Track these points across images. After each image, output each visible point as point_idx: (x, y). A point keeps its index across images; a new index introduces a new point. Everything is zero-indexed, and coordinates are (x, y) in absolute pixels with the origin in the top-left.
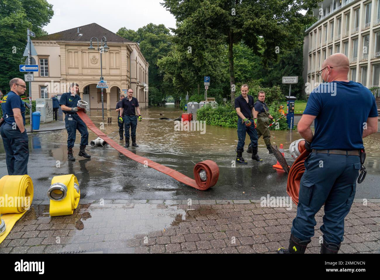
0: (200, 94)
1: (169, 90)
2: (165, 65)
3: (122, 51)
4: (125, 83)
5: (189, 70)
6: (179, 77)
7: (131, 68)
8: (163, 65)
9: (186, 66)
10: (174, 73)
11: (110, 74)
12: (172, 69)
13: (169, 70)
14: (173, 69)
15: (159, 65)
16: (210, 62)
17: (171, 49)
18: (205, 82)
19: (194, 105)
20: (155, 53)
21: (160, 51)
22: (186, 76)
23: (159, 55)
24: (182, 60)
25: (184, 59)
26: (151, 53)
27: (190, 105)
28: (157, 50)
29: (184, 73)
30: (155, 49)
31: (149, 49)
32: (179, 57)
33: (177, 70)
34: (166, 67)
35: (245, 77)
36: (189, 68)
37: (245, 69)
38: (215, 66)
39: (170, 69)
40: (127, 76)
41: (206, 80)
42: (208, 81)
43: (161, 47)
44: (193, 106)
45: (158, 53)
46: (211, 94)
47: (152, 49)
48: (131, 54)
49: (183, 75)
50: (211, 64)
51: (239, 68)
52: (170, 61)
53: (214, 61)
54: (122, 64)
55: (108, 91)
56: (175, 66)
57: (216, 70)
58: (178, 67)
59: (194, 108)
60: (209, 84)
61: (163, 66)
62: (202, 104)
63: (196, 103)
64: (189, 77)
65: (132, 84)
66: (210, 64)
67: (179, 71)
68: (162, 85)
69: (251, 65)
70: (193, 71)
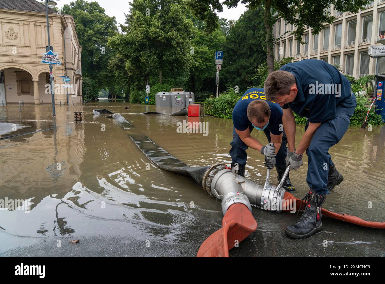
0: (162, 84)
1: (108, 82)
2: (118, 45)
3: (54, 24)
4: (60, 67)
5: (150, 52)
6: (136, 61)
7: (66, 49)
8: (116, 45)
9: (145, 48)
10: (130, 56)
11: (38, 55)
12: (127, 50)
13: (123, 52)
14: (130, 51)
15: (111, 44)
16: (178, 43)
17: (109, 32)
18: (217, 58)
19: (166, 96)
20: (89, 36)
21: (95, 34)
22: (147, 60)
23: (94, 38)
24: (143, 39)
25: (145, 38)
26: (83, 35)
27: (161, 96)
28: (91, 32)
29: (144, 56)
30: (88, 30)
31: (81, 30)
32: (140, 35)
33: (134, 52)
34: (121, 48)
35: (206, 65)
36: (150, 50)
37: (205, 57)
38: (183, 48)
39: (125, 51)
40: (62, 58)
41: (218, 56)
42: (220, 58)
43: (96, 29)
44: (164, 97)
45: (92, 36)
46: (177, 84)
47: (85, 31)
48: (65, 30)
49: (142, 59)
50: (180, 46)
51: (199, 56)
52: (125, 40)
53: (182, 43)
54: (55, 42)
55: (35, 78)
56: (131, 47)
57: (184, 54)
58: (136, 48)
59: (165, 100)
60: (221, 61)
61: (115, 47)
62: (175, 95)
63: (167, 93)
64: (150, 62)
65: (68, 71)
66: (178, 46)
67: (136, 54)
68: (98, 75)
69: (211, 53)
70: (155, 54)
